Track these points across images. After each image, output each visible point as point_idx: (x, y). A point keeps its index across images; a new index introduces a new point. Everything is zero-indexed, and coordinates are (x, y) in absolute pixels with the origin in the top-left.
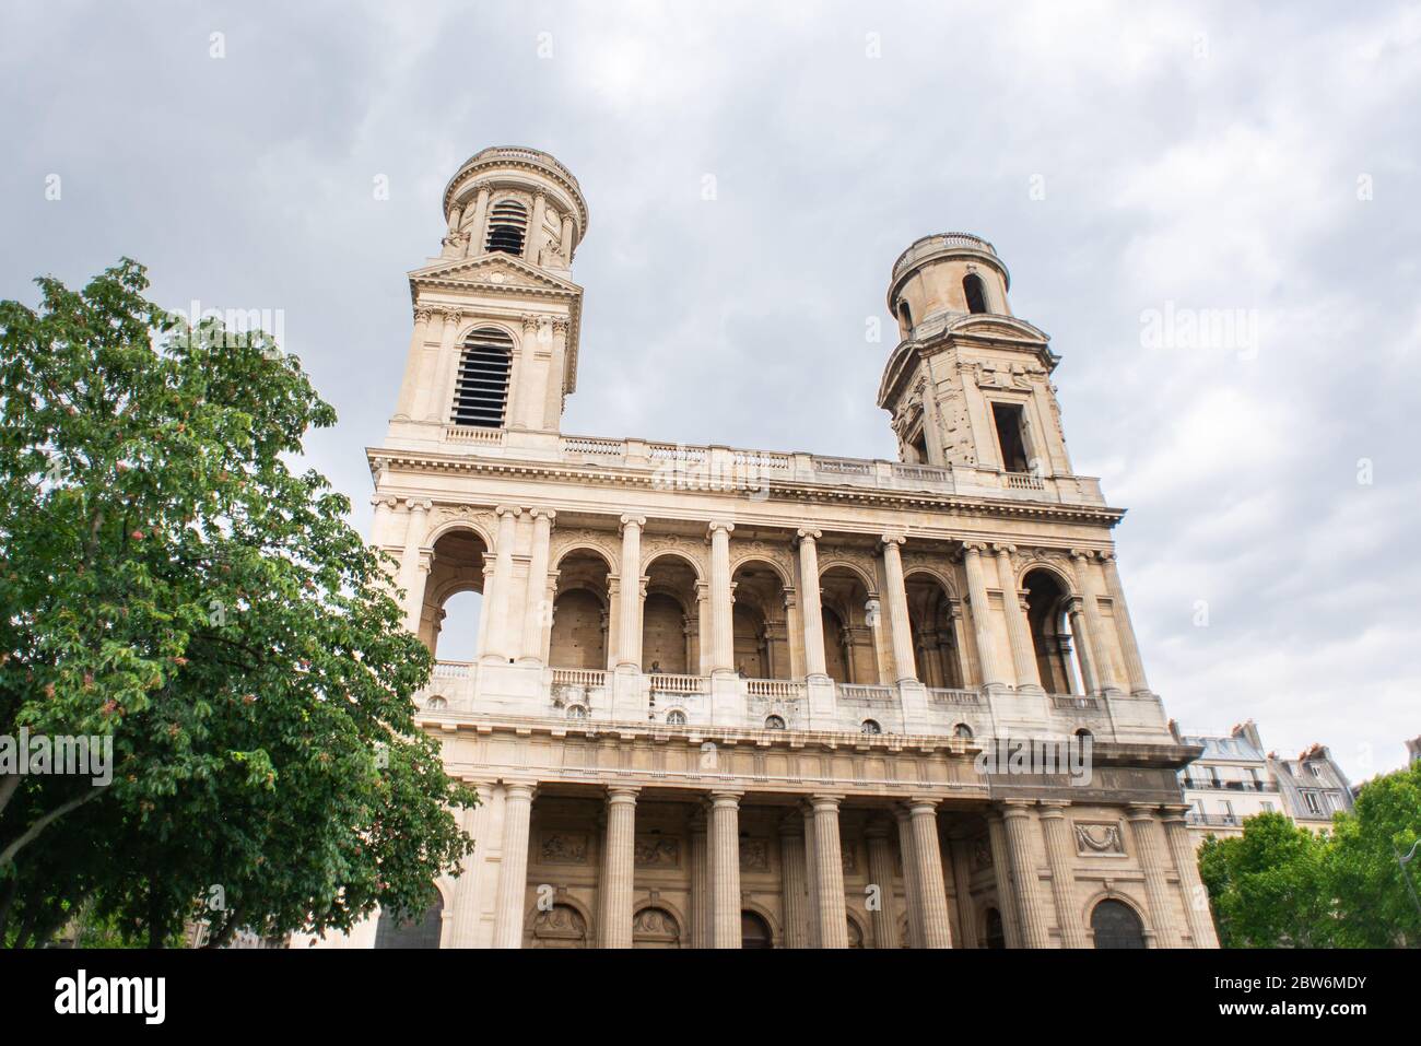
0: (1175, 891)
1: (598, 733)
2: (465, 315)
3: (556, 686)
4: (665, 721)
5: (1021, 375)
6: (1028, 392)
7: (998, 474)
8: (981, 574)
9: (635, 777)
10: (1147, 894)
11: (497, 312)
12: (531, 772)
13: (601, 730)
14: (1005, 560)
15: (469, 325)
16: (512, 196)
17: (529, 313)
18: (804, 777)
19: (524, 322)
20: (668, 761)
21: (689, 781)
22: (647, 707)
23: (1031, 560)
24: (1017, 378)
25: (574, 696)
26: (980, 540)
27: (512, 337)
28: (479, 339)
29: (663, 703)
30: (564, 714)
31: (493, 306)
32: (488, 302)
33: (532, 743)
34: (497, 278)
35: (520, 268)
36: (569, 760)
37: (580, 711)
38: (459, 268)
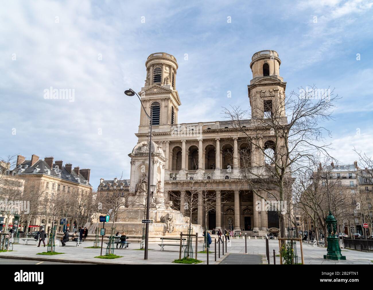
2: (150, 100)
3: (170, 174)
4: (189, 179)
5: (272, 92)
6: (274, 96)
11: (156, 98)
12: (168, 189)
13: (177, 182)
14: (260, 140)
15: (151, 102)
16: (157, 66)
17: (162, 97)
18: (214, 187)
19: (162, 100)
20: (190, 186)
22: (186, 177)
23: (267, 139)
24: (271, 93)
25: (174, 176)
26: (255, 136)
27: (160, 103)
28: (153, 105)
29: (189, 175)
30: (172, 179)
31: (155, 97)
32: (154, 96)
33: (167, 184)
34: (155, 90)
35: (159, 87)
36: (173, 187)
37: (175, 178)
38: (147, 89)
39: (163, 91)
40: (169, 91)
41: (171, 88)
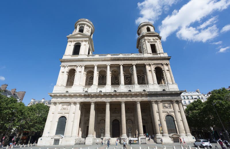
0: (179, 113)
2: (75, 41)
3: (84, 88)
6: (156, 42)
7: (151, 54)
8: (148, 68)
9: (94, 100)
10: (175, 114)
11: (79, 40)
12: (79, 101)
13: (89, 94)
14: (152, 66)
16: (82, 25)
17: (83, 40)
23: (156, 65)
24: (154, 40)
26: (148, 63)
27: (81, 43)
28: (76, 44)
29: (98, 90)
30: (84, 92)
33: (80, 96)
34: (79, 35)
35: (82, 34)
39: (84, 36)
40: (88, 36)
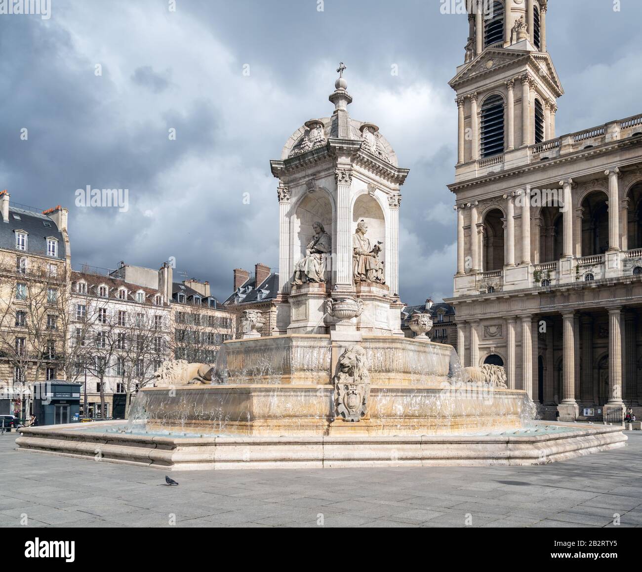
1: (551, 291)
2: (479, 94)
3: (536, 274)
4: (584, 280)
9: (571, 306)
11: (493, 85)
12: (528, 310)
13: (552, 289)
15: (482, 98)
17: (507, 79)
19: (507, 86)
20: (586, 297)
21: (595, 304)
22: (575, 275)
25: (543, 276)
27: (503, 96)
28: (487, 104)
29: (582, 271)
30: (540, 284)
31: (490, 83)
32: (488, 81)
33: (528, 299)
34: (490, 64)
35: (499, 53)
36: (543, 303)
37: (547, 282)
38: (470, 67)
39: (508, 61)
40: (523, 55)
41: (530, 47)
